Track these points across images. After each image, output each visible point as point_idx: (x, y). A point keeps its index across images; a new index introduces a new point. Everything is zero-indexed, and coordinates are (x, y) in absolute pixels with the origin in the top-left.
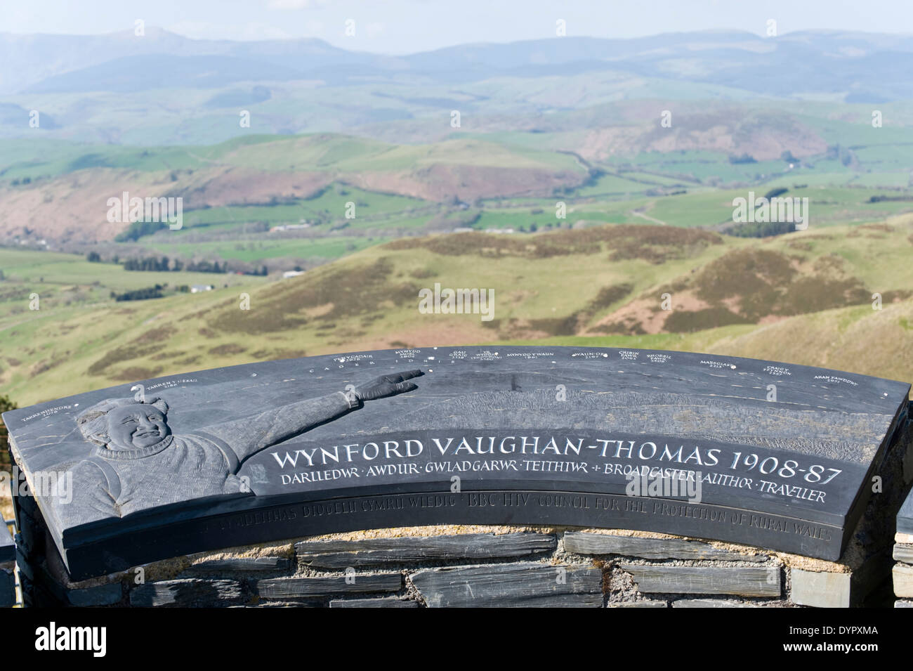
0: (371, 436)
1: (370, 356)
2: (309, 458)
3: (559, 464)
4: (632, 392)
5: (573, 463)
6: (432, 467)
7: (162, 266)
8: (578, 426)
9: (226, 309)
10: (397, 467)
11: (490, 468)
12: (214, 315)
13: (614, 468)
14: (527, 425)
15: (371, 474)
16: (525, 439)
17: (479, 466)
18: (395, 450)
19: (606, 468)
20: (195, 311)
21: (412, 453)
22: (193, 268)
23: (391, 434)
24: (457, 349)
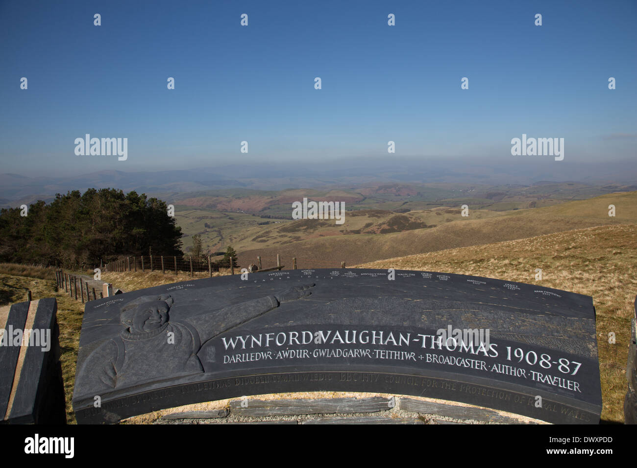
0: (282, 327)
1: (288, 273)
2: (244, 342)
3: (397, 353)
4: (434, 300)
5: (406, 353)
6: (317, 353)
7: (269, 217)
8: (406, 324)
9: (283, 227)
10: (296, 352)
11: (354, 355)
12: (280, 228)
13: (432, 357)
14: (375, 323)
15: (279, 357)
16: (374, 332)
17: (347, 353)
18: (295, 339)
19: (428, 357)
20: (276, 227)
21: (306, 342)
22: (276, 218)
23: (294, 326)
24: (334, 270)
